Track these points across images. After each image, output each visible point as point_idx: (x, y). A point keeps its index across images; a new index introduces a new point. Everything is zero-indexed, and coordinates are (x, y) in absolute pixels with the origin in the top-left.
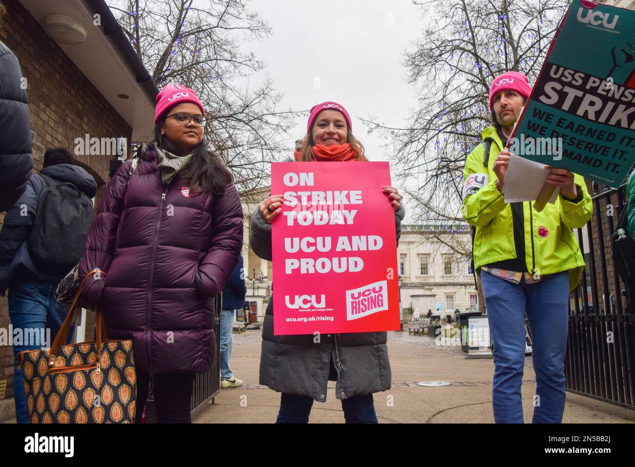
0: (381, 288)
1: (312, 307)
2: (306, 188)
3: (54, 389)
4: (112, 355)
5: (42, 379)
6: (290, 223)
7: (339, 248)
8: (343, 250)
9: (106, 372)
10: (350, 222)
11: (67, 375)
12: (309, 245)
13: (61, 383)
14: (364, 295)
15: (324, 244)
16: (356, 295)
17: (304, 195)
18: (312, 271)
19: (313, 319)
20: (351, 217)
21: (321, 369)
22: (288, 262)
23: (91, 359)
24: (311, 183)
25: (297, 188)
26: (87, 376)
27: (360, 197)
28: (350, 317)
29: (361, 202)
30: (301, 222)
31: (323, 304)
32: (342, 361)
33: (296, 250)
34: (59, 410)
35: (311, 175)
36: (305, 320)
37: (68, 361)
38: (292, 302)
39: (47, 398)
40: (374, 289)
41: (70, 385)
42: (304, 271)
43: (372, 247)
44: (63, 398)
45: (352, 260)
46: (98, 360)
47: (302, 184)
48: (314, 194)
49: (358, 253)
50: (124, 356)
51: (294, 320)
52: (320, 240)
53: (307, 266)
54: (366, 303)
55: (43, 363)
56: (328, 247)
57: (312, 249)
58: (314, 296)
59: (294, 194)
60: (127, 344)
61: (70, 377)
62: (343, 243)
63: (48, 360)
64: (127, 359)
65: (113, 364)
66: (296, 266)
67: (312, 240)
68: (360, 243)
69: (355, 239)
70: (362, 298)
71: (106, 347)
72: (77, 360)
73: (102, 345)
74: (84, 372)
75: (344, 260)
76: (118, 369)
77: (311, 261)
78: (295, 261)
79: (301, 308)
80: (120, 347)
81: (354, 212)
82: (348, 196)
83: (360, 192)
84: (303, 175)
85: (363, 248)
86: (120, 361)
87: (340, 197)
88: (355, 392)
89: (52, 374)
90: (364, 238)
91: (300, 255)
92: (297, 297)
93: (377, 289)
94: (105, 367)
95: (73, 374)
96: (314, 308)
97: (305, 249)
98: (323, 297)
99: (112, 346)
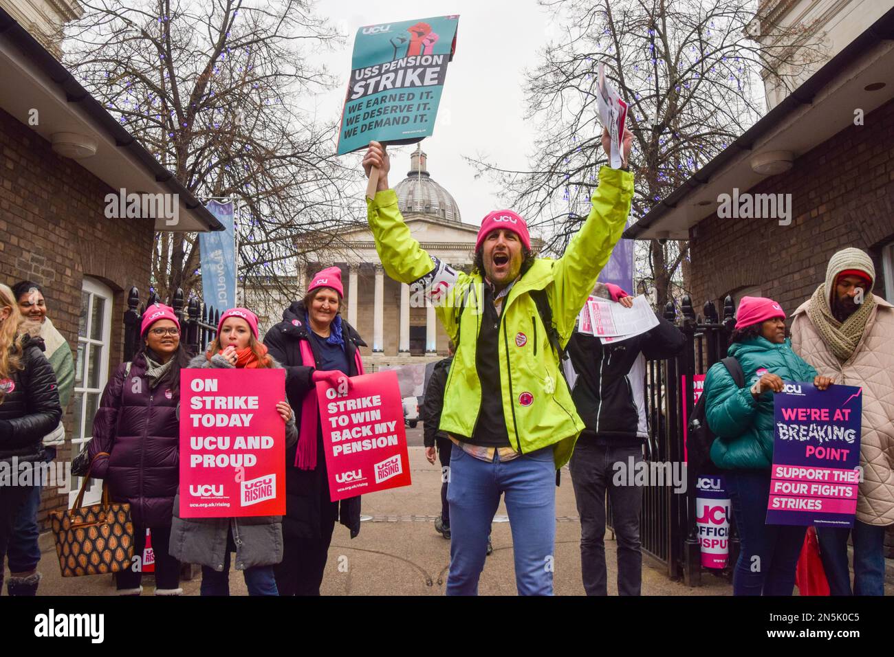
0: (270, 480)
1: (212, 495)
2: (211, 394)
3: (75, 539)
4: (116, 514)
5: (67, 532)
6: (196, 424)
7: (236, 447)
8: (240, 448)
9: (111, 527)
10: (247, 424)
11: (84, 529)
12: (211, 443)
13: (80, 535)
14: (256, 485)
15: (223, 443)
16: (249, 486)
17: (208, 399)
18: (213, 465)
19: (212, 505)
20: (247, 420)
21: (220, 544)
22: (193, 457)
23: (101, 517)
24: (215, 389)
25: (203, 393)
26: (99, 530)
27: (257, 402)
28: (244, 503)
29: (257, 407)
30: (205, 423)
31: (221, 493)
32: (241, 538)
33: (199, 447)
34: (79, 554)
35: (215, 381)
36: (206, 505)
37: (84, 518)
38: (196, 490)
39: (70, 545)
40: (265, 481)
41: (87, 536)
42: (206, 465)
43: (264, 446)
44: (81, 545)
45: (247, 456)
46: (106, 518)
47: (207, 390)
48: (217, 399)
49: (253, 451)
50: (123, 515)
51: (197, 505)
52: (220, 439)
53: (209, 461)
54: (257, 493)
55: (66, 521)
56: (227, 446)
57: (213, 447)
58: (214, 486)
59: (199, 398)
60: (126, 507)
61: (86, 531)
62: (240, 442)
63: (70, 519)
64: (127, 517)
65: (117, 521)
66: (199, 461)
67: (213, 439)
68: (254, 442)
69: (250, 439)
70: (254, 488)
71: (111, 508)
72: (90, 518)
73: (108, 507)
74: (96, 527)
75: (240, 456)
76: (121, 524)
77: (212, 457)
78: (199, 457)
79: (202, 496)
80: (121, 509)
81: (250, 416)
82: (246, 402)
83: (256, 398)
84: (208, 381)
85: (257, 447)
86: (122, 519)
87: (239, 402)
88: (253, 563)
89: (74, 529)
90: (257, 438)
91: (203, 451)
92: (199, 486)
93: (267, 481)
94: (110, 522)
95: (88, 528)
96: (214, 496)
97: (208, 447)
98: (221, 487)
99: (116, 508)
